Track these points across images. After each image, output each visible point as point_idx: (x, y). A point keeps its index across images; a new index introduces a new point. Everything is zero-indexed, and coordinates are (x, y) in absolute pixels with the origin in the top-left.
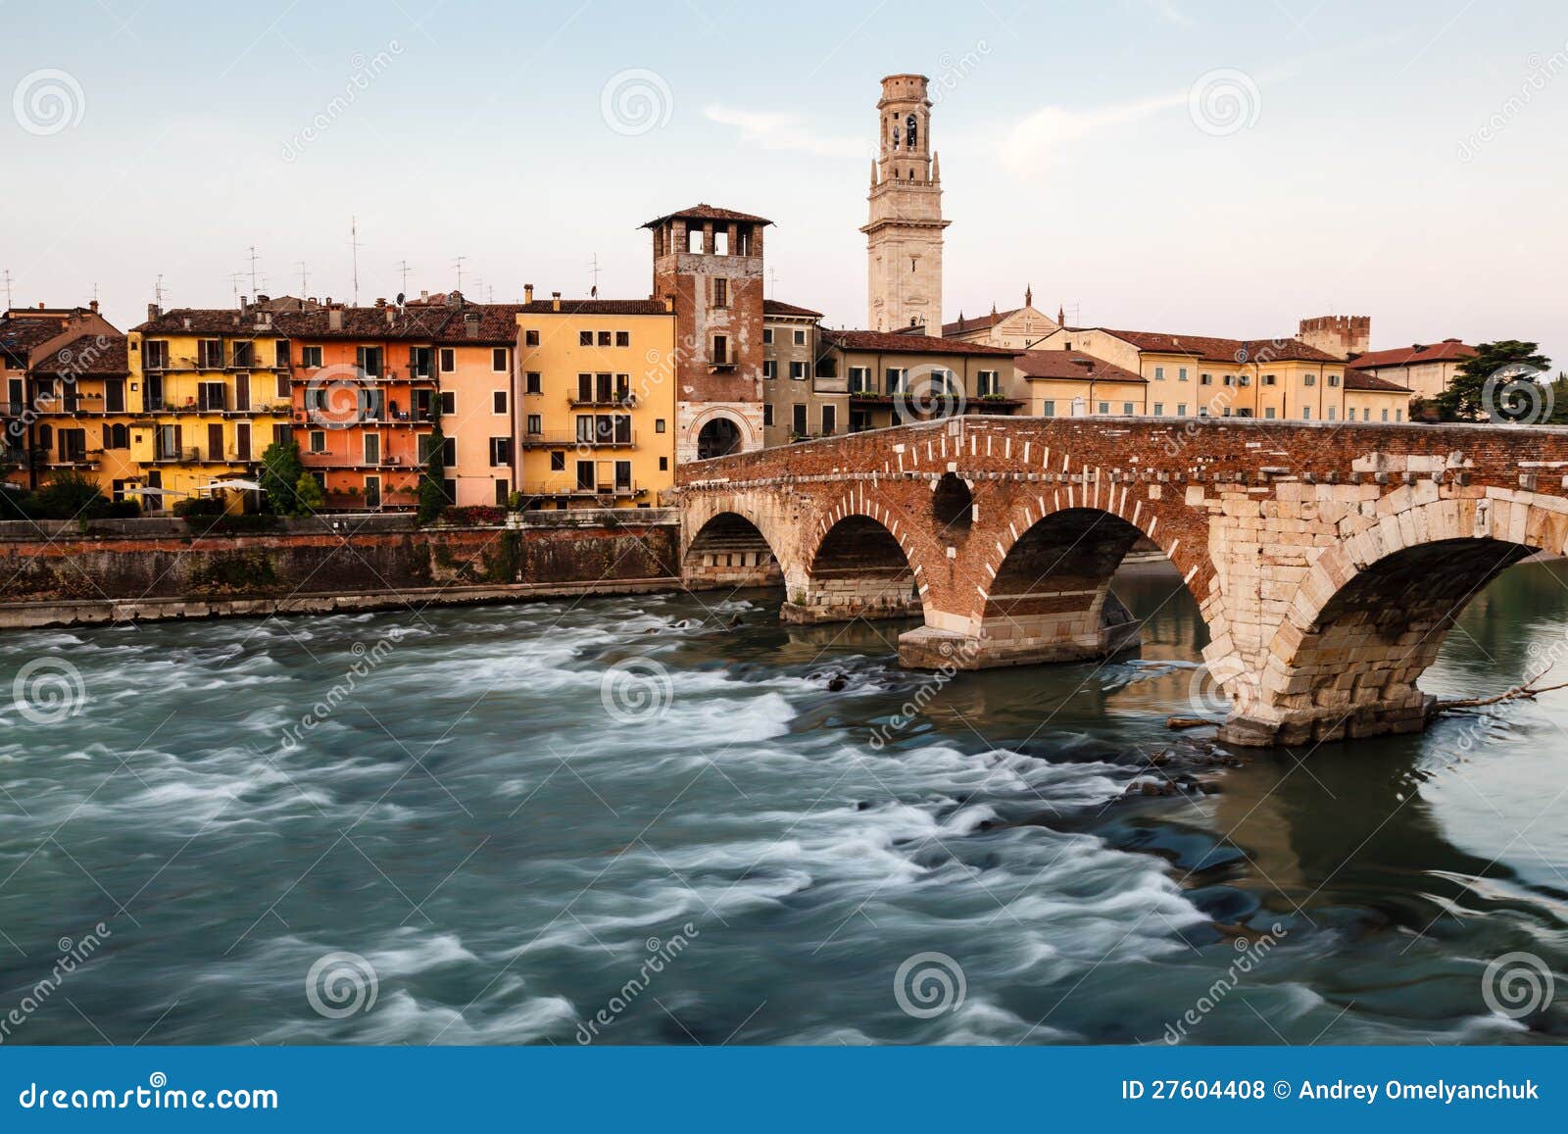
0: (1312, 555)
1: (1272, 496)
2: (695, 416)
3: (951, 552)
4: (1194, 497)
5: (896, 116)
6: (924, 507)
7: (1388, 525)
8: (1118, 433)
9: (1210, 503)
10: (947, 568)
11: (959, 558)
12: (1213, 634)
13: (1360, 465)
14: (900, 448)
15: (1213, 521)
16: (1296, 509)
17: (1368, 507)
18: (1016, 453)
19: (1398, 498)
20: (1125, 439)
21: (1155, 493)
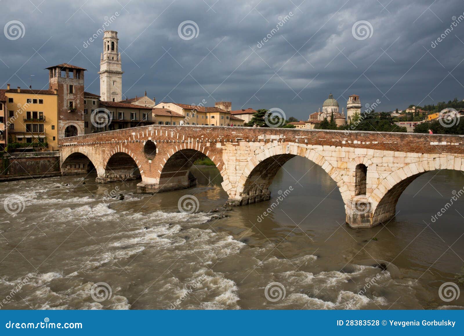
0: (249, 159)
1: (238, 145)
2: (64, 124)
3: (150, 161)
4: (219, 145)
5: (108, 42)
6: (142, 150)
7: (266, 151)
8: (198, 130)
9: (223, 147)
10: (149, 166)
11: (152, 163)
12: (224, 179)
13: (260, 137)
14: (134, 134)
15: (224, 151)
16: (245, 148)
17: (262, 147)
18: (169, 135)
19: (269, 145)
20: (200, 131)
21: (208, 145)
